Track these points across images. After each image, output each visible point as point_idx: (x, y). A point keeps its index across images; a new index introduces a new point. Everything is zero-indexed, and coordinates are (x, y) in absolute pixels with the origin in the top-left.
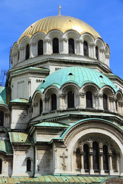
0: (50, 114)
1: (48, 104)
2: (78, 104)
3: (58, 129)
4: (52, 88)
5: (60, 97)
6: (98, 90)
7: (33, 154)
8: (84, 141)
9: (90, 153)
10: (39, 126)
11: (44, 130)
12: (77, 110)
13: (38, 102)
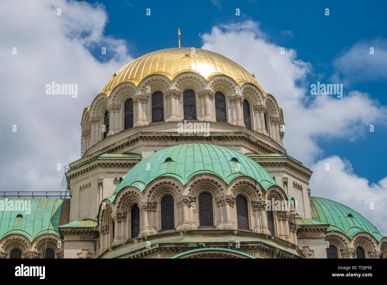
0: (125, 245)
1: (125, 226)
2: (181, 221)
4: (129, 192)
5: (145, 209)
6: (223, 187)
12: (177, 234)
13: (108, 223)
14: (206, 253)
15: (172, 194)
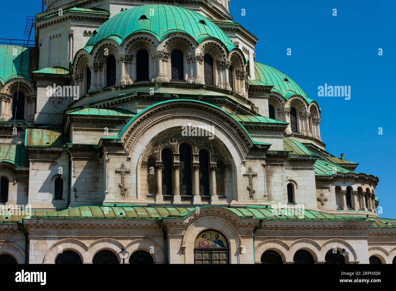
0: (102, 92)
1: (101, 75)
2: (155, 73)
3: (114, 120)
4: (107, 44)
5: (122, 60)
6: (193, 46)
7: (68, 167)
8: (162, 143)
9: (174, 165)
10: (77, 115)
11: (88, 122)
12: (152, 85)
13: (83, 71)
14: (182, 103)
15: (148, 49)
